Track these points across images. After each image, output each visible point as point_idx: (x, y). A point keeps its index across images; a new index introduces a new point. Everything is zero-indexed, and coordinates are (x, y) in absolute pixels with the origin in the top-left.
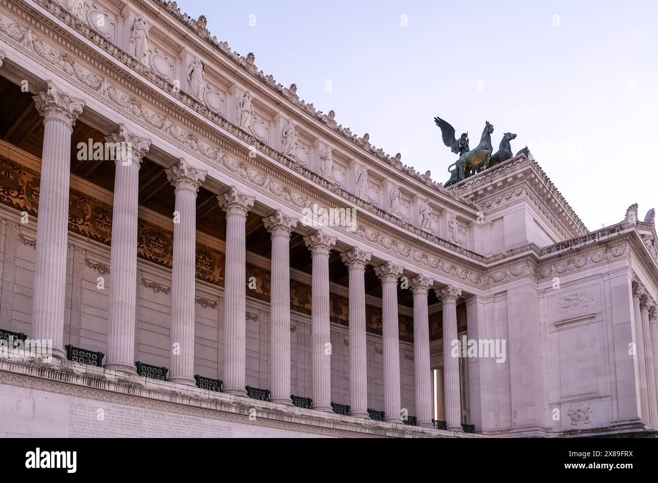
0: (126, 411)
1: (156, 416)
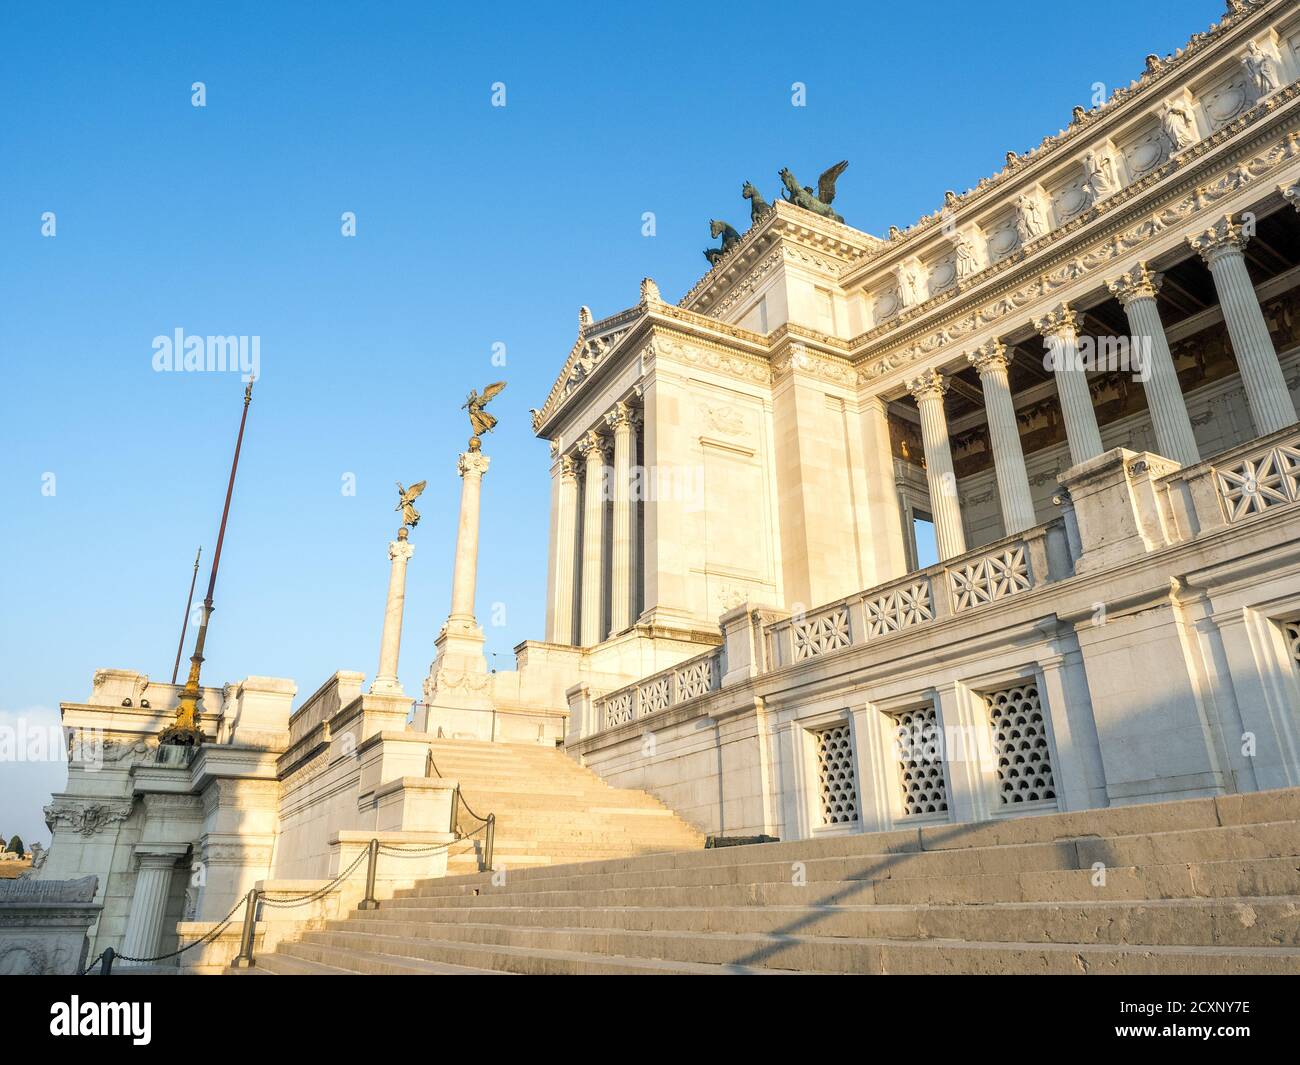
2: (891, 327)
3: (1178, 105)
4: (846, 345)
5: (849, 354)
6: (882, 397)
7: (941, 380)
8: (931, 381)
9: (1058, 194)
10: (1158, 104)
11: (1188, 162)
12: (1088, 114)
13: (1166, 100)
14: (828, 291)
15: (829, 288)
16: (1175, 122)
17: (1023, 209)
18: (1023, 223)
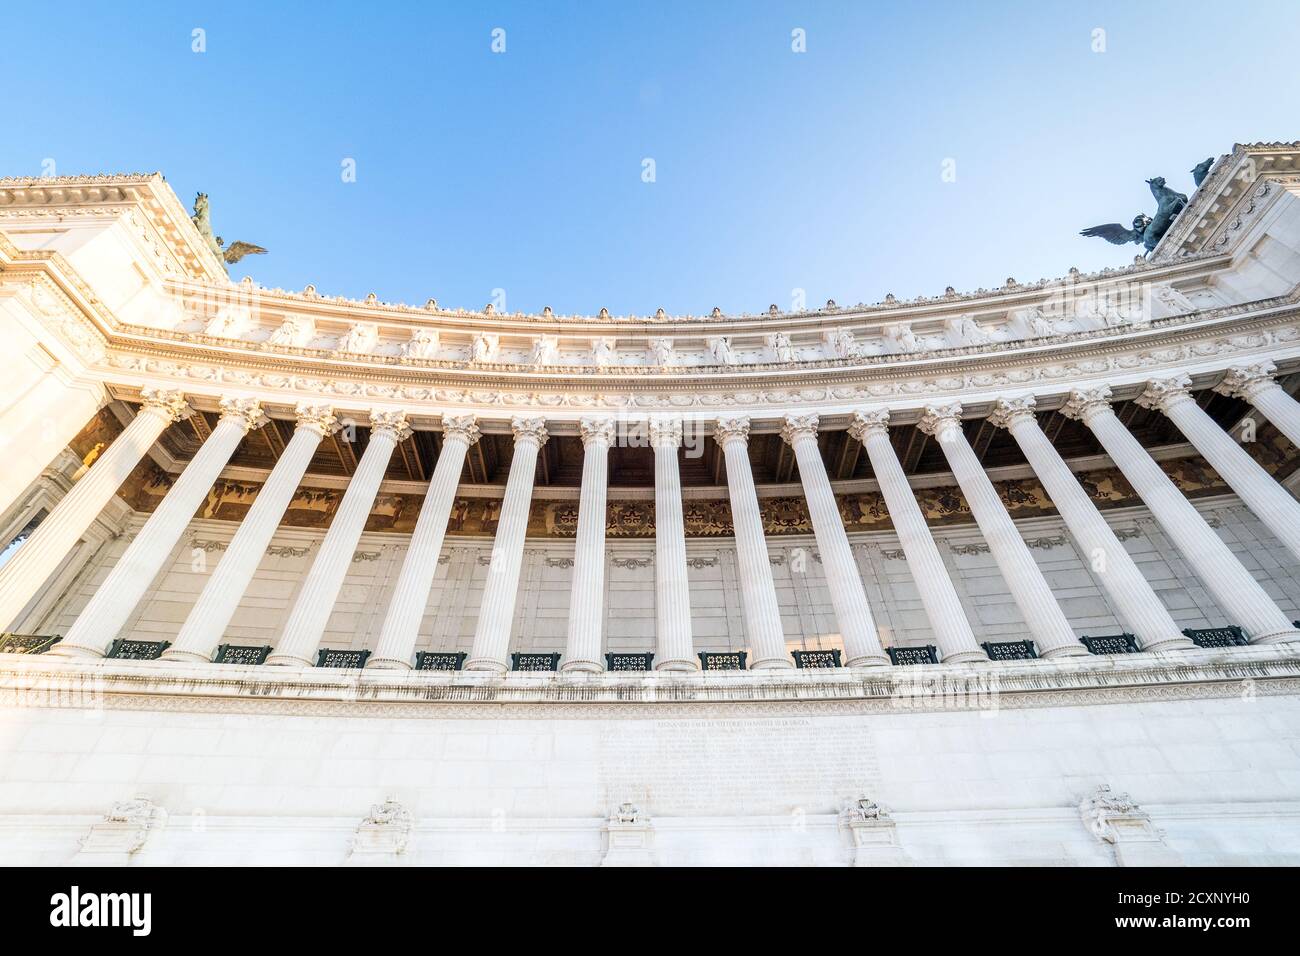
0: (679, 728)
1: (727, 728)
2: (174, 337)
3: (488, 339)
4: (115, 323)
5: (111, 332)
6: (110, 389)
7: (183, 406)
8: (171, 401)
9: (384, 342)
10: (479, 332)
11: (474, 370)
12: (436, 309)
13: (484, 333)
14: (146, 278)
15: (149, 277)
16: (480, 346)
17: (353, 331)
18: (346, 338)
